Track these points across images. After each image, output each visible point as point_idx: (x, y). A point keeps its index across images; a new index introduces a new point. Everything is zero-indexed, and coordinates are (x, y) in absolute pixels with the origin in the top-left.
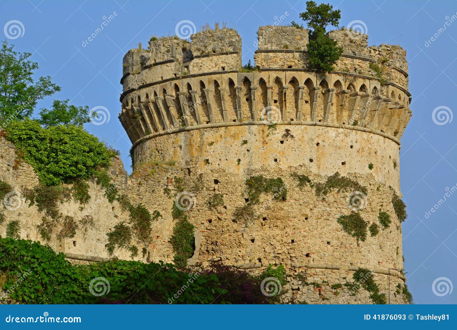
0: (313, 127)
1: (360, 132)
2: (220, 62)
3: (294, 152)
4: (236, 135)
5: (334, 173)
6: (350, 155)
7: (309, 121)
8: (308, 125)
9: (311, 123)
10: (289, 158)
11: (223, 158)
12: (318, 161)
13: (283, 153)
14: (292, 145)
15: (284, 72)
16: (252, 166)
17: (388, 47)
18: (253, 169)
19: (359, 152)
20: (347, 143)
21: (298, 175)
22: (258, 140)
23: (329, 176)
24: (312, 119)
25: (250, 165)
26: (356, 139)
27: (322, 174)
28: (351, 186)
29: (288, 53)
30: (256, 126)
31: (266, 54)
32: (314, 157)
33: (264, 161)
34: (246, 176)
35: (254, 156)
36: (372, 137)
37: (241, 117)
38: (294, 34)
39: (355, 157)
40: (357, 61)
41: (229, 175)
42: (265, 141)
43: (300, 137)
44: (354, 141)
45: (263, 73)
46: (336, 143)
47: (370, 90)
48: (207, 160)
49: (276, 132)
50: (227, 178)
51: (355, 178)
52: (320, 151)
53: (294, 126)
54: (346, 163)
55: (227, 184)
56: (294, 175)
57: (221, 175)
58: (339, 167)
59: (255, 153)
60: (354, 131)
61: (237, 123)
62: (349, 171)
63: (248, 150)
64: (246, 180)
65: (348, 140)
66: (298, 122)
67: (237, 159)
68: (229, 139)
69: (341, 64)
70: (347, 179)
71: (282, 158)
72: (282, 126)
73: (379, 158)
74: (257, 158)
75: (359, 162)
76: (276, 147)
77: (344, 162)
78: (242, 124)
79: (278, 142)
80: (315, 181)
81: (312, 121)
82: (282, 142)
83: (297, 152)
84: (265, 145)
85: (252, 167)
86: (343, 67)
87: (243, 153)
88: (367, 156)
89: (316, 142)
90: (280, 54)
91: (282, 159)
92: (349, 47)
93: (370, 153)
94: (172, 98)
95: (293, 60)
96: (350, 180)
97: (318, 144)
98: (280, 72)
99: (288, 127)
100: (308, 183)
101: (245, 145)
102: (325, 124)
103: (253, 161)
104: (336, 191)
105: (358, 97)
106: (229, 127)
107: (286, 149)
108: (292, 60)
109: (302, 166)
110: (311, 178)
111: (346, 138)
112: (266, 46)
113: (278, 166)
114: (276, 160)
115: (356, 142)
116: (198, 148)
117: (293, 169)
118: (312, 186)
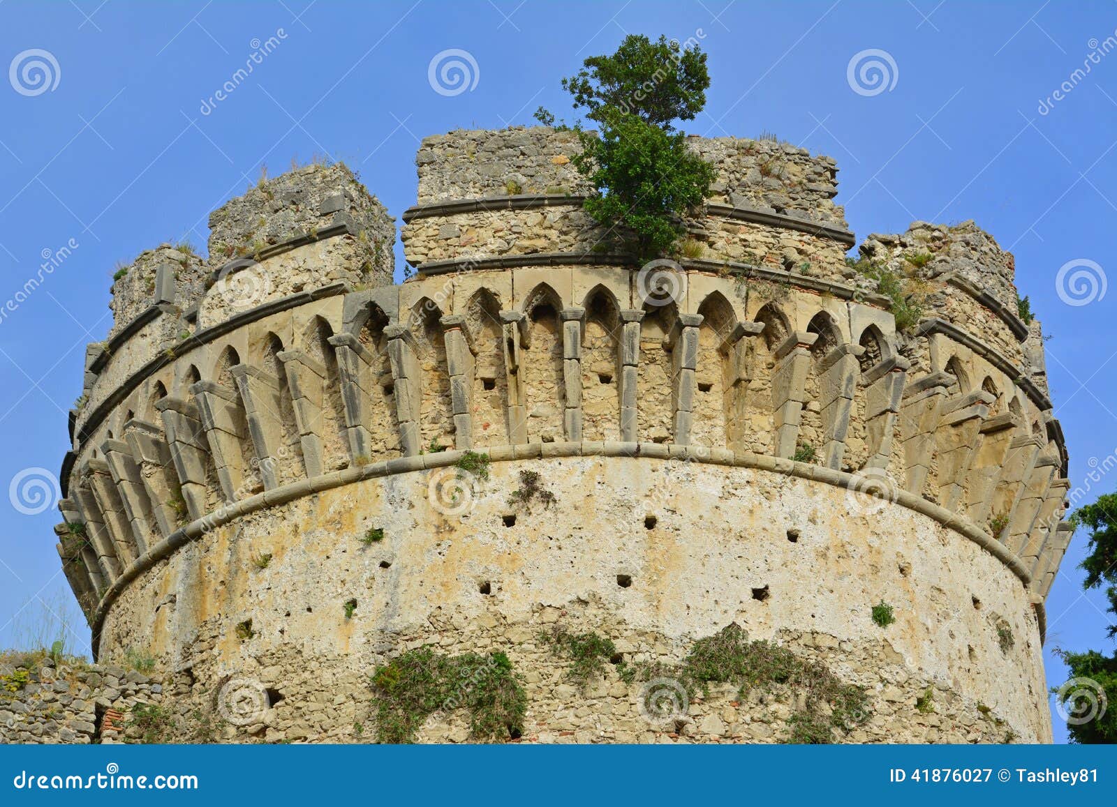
0: (630, 461)
1: (826, 487)
2: (290, 272)
3: (556, 552)
4: (346, 516)
5: (719, 629)
6: (785, 564)
7: (613, 441)
8: (611, 455)
9: (620, 445)
10: (537, 574)
11: (297, 607)
12: (652, 582)
13: (513, 561)
14: (547, 529)
15: (508, 272)
16: (396, 620)
17: (934, 230)
18: (398, 629)
19: (824, 556)
20: (773, 521)
21: (570, 638)
22: (420, 521)
23: (699, 636)
24: (624, 433)
25: (391, 616)
26: (810, 511)
27: (668, 633)
28: (798, 682)
29: (521, 208)
30: (415, 475)
31: (443, 219)
32: (634, 567)
33: (439, 596)
34: (372, 661)
35: (404, 581)
36: (881, 512)
37: (361, 448)
38: (545, 151)
39: (807, 573)
40: (791, 239)
41: (313, 665)
42: (446, 521)
43: (579, 498)
44: (804, 518)
45: (432, 281)
46: (725, 518)
47: (849, 335)
48: (248, 624)
49: (489, 485)
50: (307, 675)
51: (812, 651)
52: (661, 547)
53: (555, 461)
54: (771, 591)
55: (305, 699)
56: (557, 639)
57: (289, 668)
58: (740, 607)
59: (408, 570)
60: (800, 481)
61: (351, 472)
62: (786, 624)
63: (385, 565)
64: (372, 673)
65: (775, 509)
66: (572, 444)
67: (341, 602)
68: (321, 533)
69: (728, 242)
70: (775, 649)
71: (507, 579)
72: (510, 463)
73: (921, 593)
74: (416, 586)
75: (827, 594)
76: (488, 539)
77: (761, 586)
78: (365, 472)
79: (493, 522)
80: (640, 658)
81: (626, 440)
82: (509, 521)
83: (568, 553)
84: (447, 535)
85: (398, 623)
86: (737, 250)
87: (367, 575)
88: (862, 576)
89: (640, 514)
90: (494, 218)
91: (506, 581)
92: (759, 189)
93: (875, 569)
94: (152, 436)
95: (542, 232)
96: (791, 656)
97: (650, 523)
98: (493, 274)
99: (531, 466)
100: (613, 666)
101: (376, 546)
102: (676, 448)
103: (402, 598)
104: (732, 697)
105: (802, 350)
106: (321, 494)
107: (525, 544)
108: (537, 230)
109: (586, 603)
110: (620, 646)
111: (766, 503)
112: (445, 195)
113: (492, 608)
114: (485, 589)
115: (813, 521)
116: (220, 588)
117: (551, 616)
118: (628, 678)
